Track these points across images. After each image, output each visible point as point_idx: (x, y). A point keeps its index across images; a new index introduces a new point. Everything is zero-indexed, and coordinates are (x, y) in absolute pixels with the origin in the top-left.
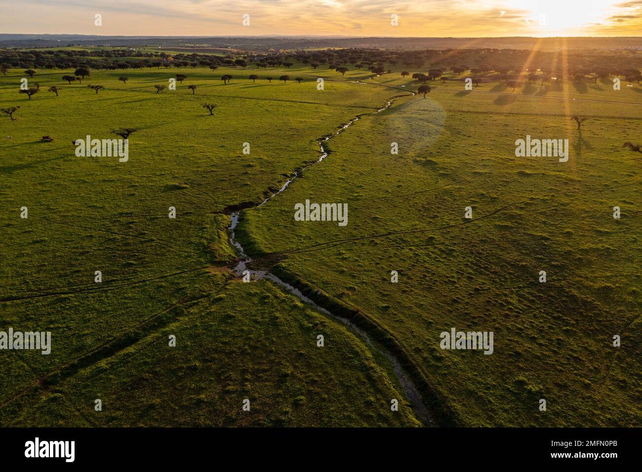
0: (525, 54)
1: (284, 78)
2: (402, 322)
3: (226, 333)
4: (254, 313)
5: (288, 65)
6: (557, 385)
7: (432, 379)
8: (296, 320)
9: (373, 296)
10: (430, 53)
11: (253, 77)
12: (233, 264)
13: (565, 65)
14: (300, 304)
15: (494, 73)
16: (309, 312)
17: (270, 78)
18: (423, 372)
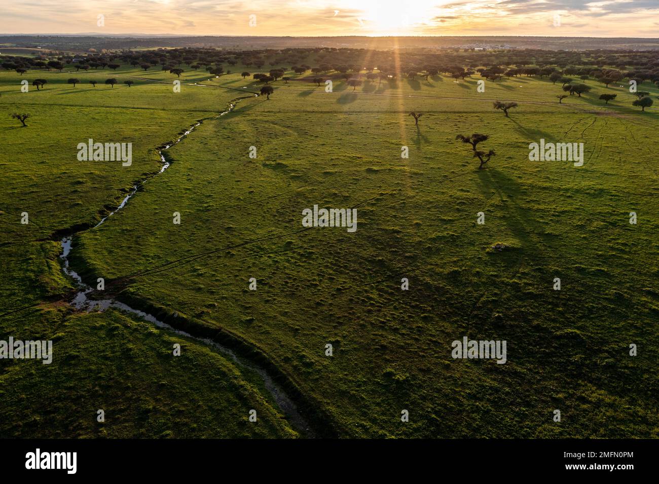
0: (361, 53)
1: (111, 82)
2: (268, 333)
3: (70, 377)
4: (101, 348)
5: (114, 67)
6: (421, 370)
7: (303, 387)
8: (152, 349)
9: (235, 311)
10: (270, 53)
11: (72, 81)
12: (70, 296)
13: (398, 63)
14: (155, 331)
15: (333, 72)
16: (166, 338)
17: (93, 82)
18: (295, 381)
